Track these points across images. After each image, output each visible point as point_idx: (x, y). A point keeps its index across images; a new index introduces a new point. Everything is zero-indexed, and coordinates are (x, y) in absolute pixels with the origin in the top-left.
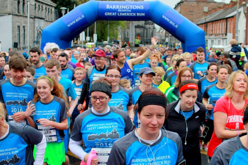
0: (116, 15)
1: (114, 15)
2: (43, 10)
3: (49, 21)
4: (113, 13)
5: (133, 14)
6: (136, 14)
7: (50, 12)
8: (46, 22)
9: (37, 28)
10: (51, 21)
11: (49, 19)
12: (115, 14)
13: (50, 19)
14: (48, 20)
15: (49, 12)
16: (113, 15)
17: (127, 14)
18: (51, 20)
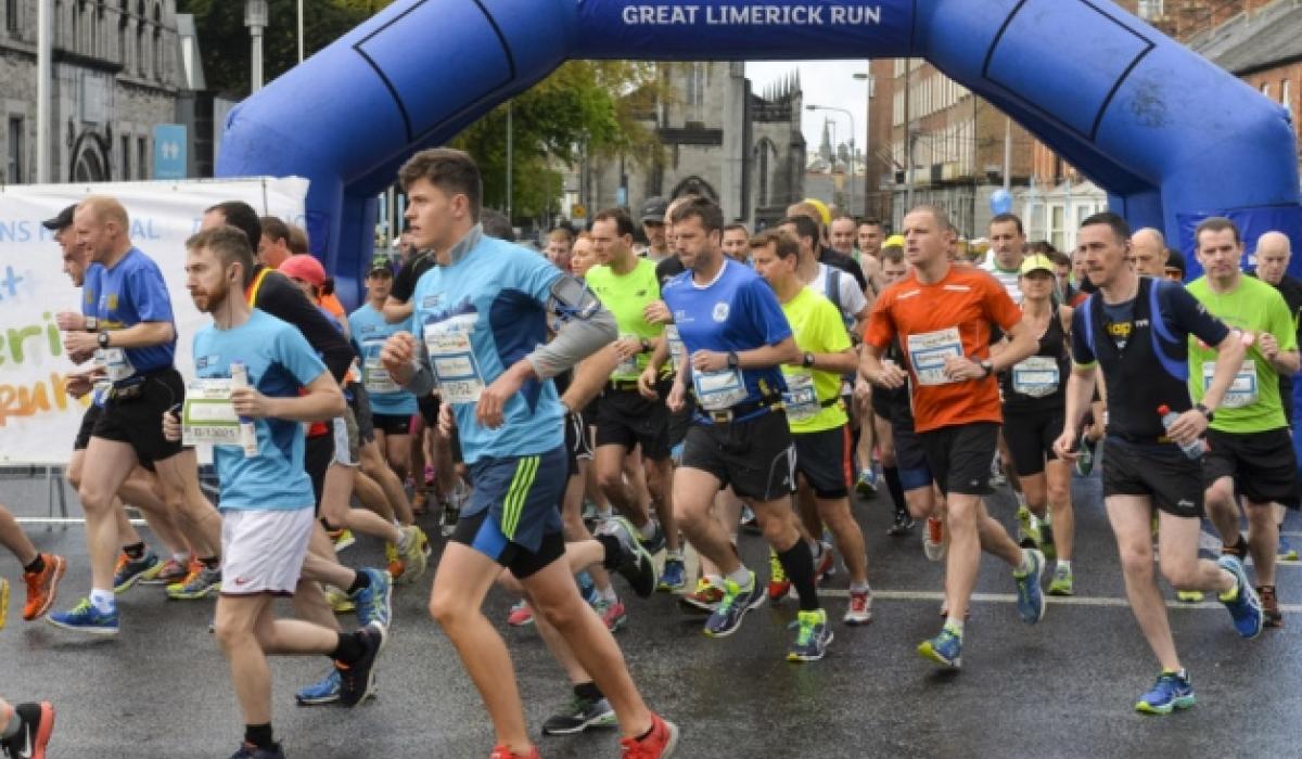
0: (692, 20)
1: (682, 19)
2: (107, 13)
3: (143, 88)
4: (677, 9)
5: (802, 15)
6: (826, 15)
7: (149, 29)
8: (124, 96)
9: (71, 125)
10: (152, 83)
11: (142, 76)
12: (687, 14)
13: (150, 75)
14: (139, 81)
15: (141, 23)
16: (674, 19)
17: (763, 13)
18: (158, 79)
